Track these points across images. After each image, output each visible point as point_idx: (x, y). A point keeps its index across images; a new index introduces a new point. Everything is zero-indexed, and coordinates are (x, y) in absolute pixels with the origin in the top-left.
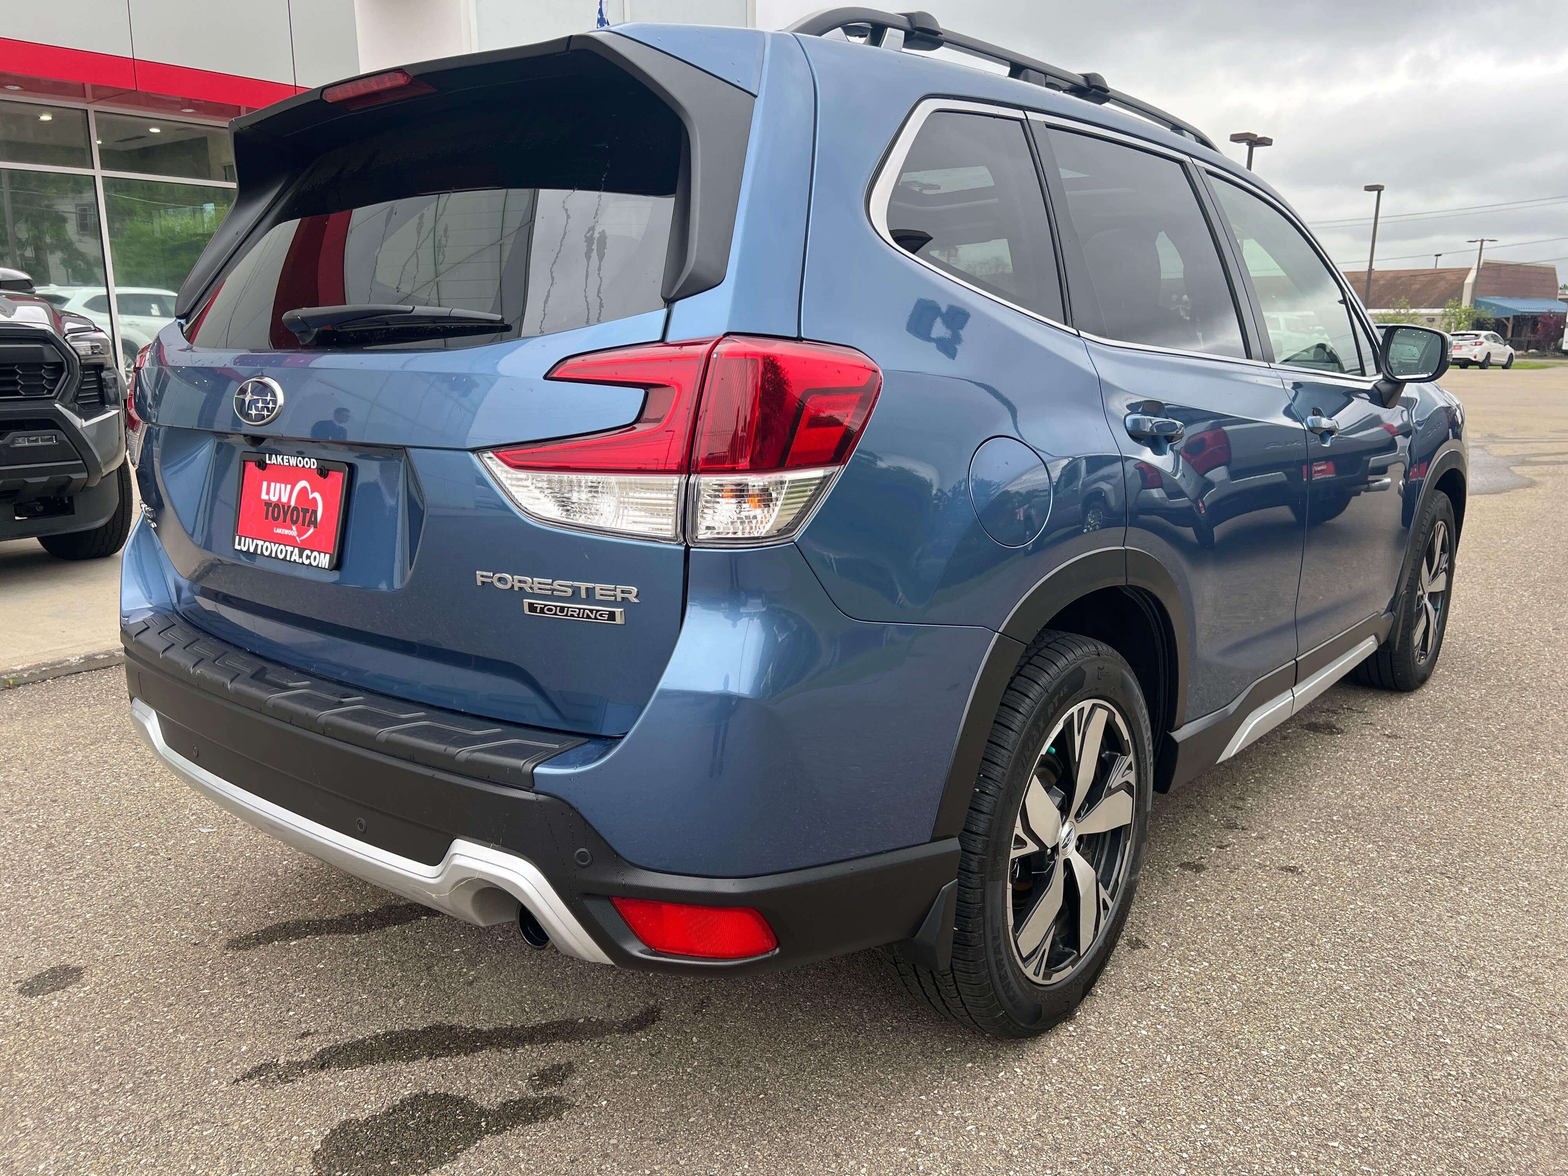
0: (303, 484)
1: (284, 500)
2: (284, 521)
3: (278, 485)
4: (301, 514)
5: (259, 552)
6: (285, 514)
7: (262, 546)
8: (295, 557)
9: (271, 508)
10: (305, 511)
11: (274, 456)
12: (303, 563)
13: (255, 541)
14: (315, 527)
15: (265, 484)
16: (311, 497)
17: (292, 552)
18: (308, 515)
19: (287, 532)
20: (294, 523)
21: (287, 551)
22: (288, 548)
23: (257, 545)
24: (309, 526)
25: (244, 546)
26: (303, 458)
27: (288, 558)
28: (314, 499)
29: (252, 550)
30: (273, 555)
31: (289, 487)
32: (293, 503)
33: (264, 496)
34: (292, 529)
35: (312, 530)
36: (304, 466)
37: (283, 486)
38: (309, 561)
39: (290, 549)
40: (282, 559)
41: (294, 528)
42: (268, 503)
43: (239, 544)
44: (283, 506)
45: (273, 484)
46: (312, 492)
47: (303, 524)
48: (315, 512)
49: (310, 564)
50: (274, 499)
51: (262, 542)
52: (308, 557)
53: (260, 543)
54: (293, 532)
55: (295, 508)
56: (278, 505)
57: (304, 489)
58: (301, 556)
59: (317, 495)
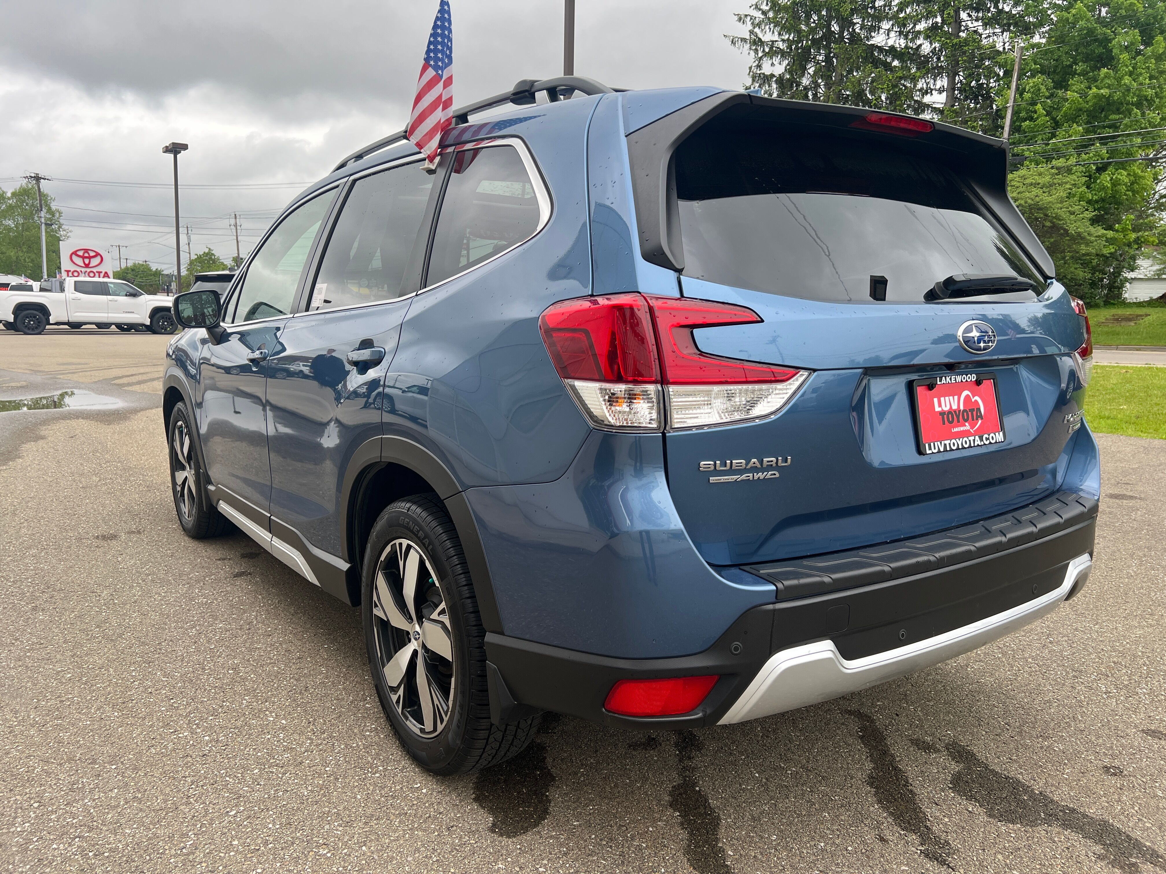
0: (966, 393)
1: (955, 407)
2: (958, 422)
3: (947, 398)
4: (970, 413)
5: (948, 449)
6: (958, 417)
7: (950, 444)
8: (978, 442)
9: (945, 416)
10: (972, 410)
11: (944, 378)
12: (985, 444)
13: (943, 442)
14: (982, 419)
15: (936, 400)
16: (973, 400)
17: (974, 440)
18: (975, 413)
19: (962, 429)
20: (966, 420)
21: (970, 441)
22: (970, 438)
23: (945, 445)
24: (977, 419)
25: (935, 449)
26: (967, 375)
27: (972, 445)
28: (976, 401)
29: (942, 449)
30: (960, 447)
31: (956, 397)
32: (962, 408)
33: (937, 409)
34: (965, 426)
35: (980, 422)
36: (967, 381)
37: (951, 398)
38: (988, 441)
39: (971, 438)
40: (968, 447)
41: (967, 424)
42: (942, 413)
43: (930, 449)
44: (955, 411)
45: (942, 399)
46: (973, 397)
47: (973, 420)
48: (979, 409)
49: (990, 443)
50: (946, 409)
51: (949, 441)
52: (987, 439)
53: (947, 442)
54: (967, 427)
55: (964, 411)
56: (950, 412)
57: (967, 396)
58: (982, 440)
59: (977, 398)
